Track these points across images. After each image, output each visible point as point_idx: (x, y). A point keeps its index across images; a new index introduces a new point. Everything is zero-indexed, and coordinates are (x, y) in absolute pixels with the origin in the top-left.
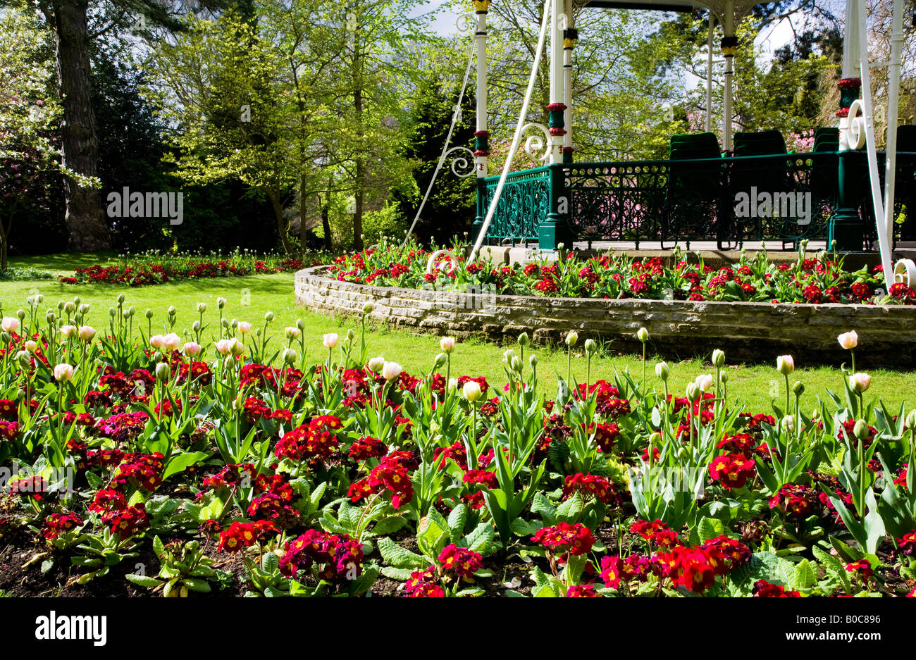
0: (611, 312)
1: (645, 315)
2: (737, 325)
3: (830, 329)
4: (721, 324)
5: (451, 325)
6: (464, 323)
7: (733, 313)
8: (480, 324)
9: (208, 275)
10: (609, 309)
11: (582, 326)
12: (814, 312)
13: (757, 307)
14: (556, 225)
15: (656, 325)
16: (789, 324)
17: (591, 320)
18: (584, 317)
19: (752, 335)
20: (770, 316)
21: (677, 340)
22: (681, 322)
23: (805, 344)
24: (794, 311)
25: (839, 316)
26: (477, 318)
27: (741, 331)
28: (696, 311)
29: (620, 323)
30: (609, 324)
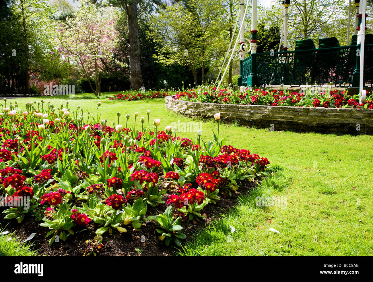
0: (240, 110)
1: (251, 111)
2: (283, 115)
3: (316, 118)
4: (277, 115)
5: (192, 114)
6: (196, 113)
7: (281, 110)
8: (200, 114)
9: (157, 97)
10: (239, 108)
11: (230, 115)
12: (310, 111)
13: (289, 108)
14: (252, 77)
15: (255, 115)
16: (301, 115)
17: (233, 113)
18: (231, 111)
19: (288, 119)
20: (294, 112)
21: (261, 121)
22: (263, 114)
23: (307, 123)
24: (303, 110)
25: (320, 112)
26: (199, 111)
27: (283, 118)
28: (268, 109)
29: (243, 114)
30: (239, 114)
